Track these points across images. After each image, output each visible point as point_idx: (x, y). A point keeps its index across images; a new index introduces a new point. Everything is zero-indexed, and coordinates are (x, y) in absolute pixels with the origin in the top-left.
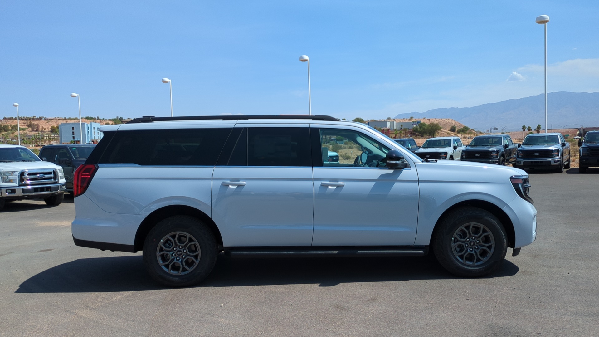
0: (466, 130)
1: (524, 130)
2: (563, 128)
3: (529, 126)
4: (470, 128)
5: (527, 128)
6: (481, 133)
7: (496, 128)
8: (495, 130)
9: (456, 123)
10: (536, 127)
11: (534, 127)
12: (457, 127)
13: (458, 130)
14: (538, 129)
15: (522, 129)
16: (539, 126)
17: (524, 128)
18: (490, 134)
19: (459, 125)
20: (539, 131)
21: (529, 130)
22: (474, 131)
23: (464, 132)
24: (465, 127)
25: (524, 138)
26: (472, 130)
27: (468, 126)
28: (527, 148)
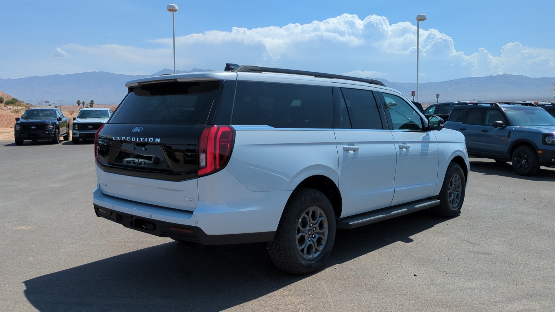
0: (15, 101)
1: (79, 105)
2: (112, 104)
3: (84, 101)
4: (20, 100)
5: (81, 103)
6: (32, 106)
7: (47, 101)
8: (46, 103)
9: (3, 94)
10: (90, 102)
11: (88, 102)
12: (5, 98)
13: (6, 102)
14: (92, 104)
15: (77, 103)
16: (92, 101)
17: (78, 103)
18: (42, 107)
19: (7, 96)
20: (92, 106)
21: (84, 105)
22: (24, 103)
23: (14, 104)
24: (14, 98)
25: (79, 110)
26: (21, 102)
27: (17, 98)
28: (81, 121)
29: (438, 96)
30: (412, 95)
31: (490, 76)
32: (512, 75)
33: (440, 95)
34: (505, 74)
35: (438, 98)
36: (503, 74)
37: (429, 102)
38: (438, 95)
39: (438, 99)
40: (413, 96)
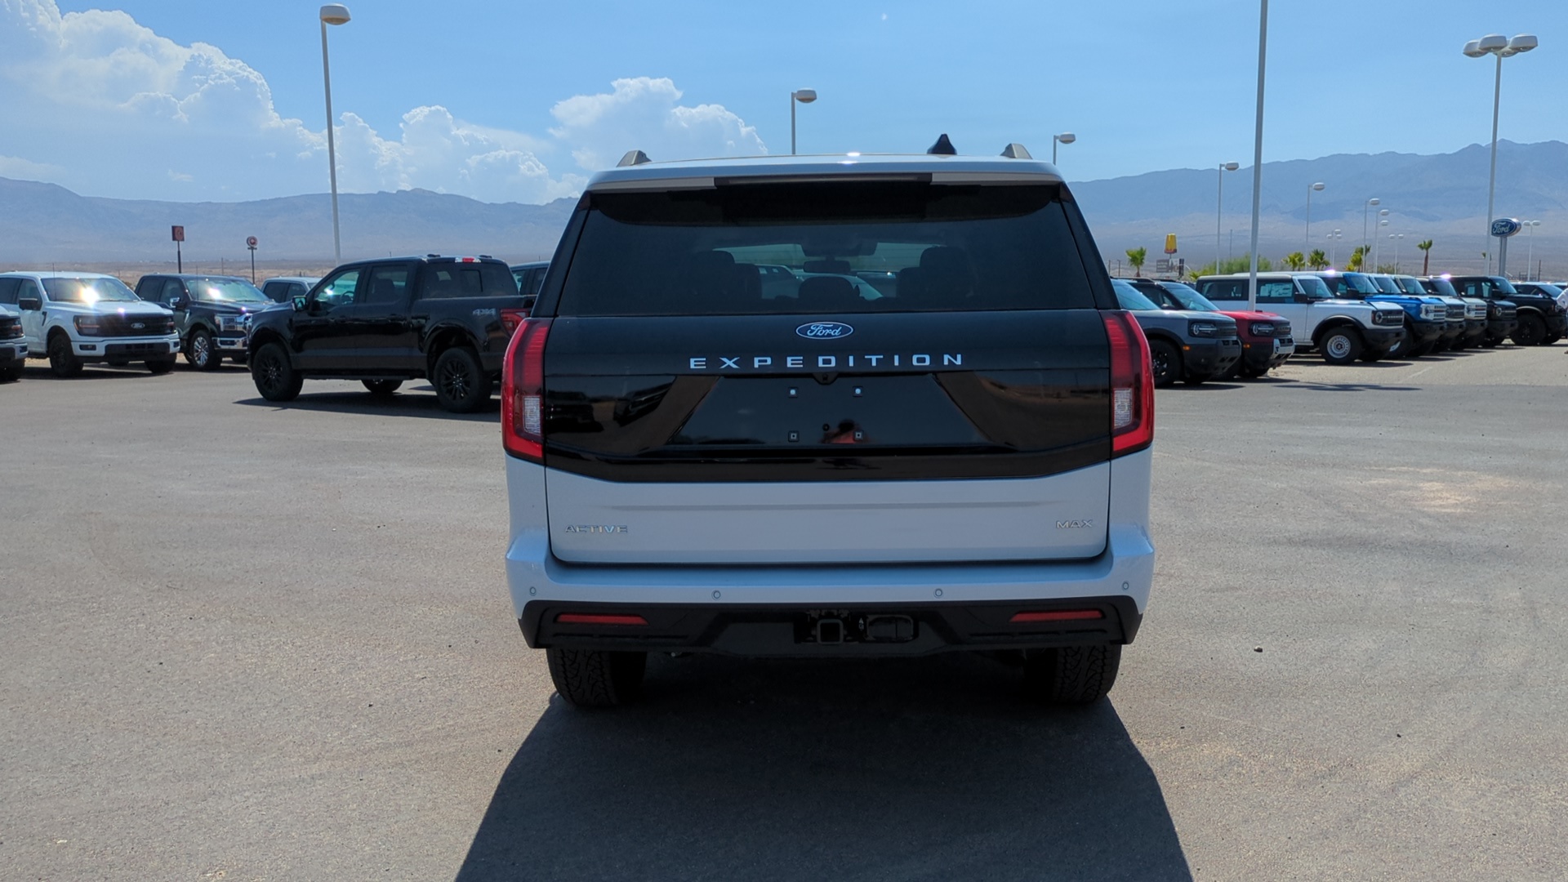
29: (254, 243)
30: (174, 239)
31: (380, 192)
32: (435, 193)
33: (259, 242)
34: (418, 189)
35: (252, 248)
36: (412, 190)
37: (222, 259)
38: (253, 241)
39: (254, 251)
40: (176, 242)
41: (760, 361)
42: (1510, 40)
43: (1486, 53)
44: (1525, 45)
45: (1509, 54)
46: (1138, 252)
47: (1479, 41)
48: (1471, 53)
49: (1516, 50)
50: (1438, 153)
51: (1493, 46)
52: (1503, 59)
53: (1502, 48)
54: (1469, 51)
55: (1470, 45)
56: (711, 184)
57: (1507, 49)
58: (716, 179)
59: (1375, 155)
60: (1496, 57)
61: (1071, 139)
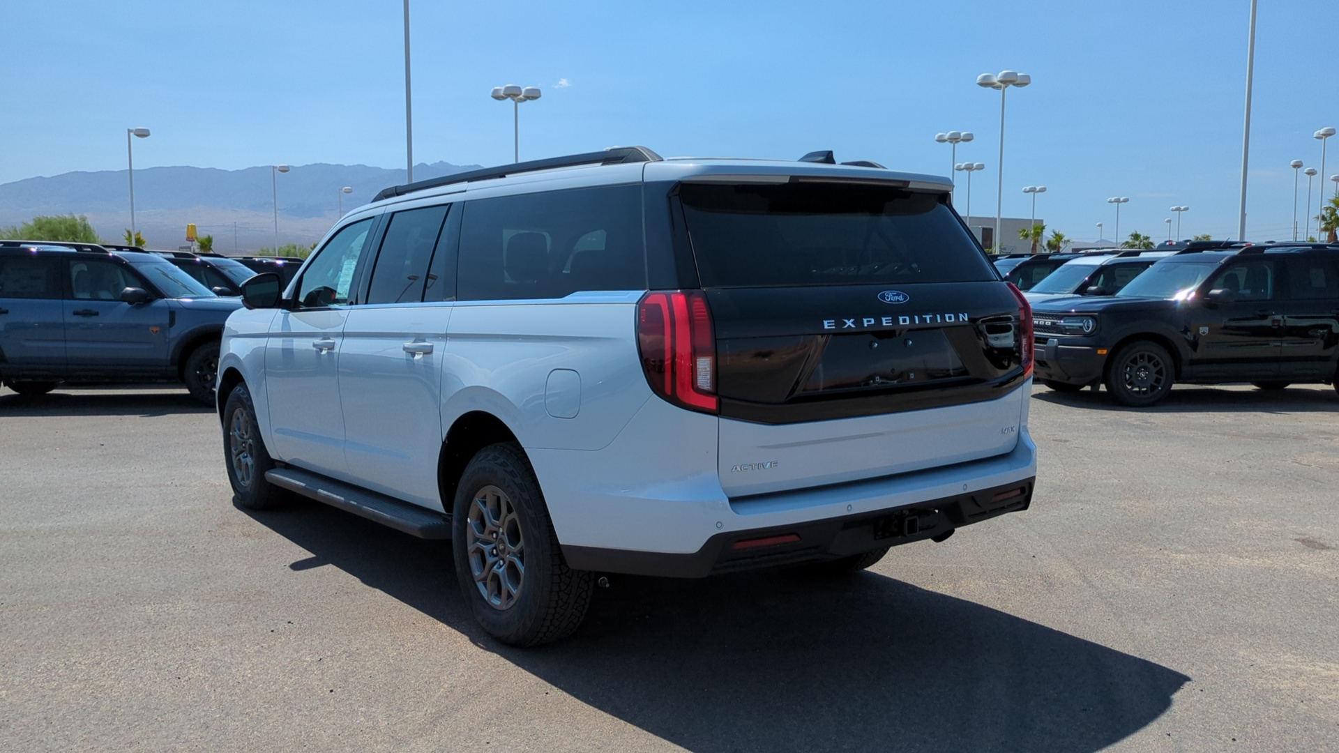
41: (868, 321)
42: (523, 90)
43: (506, 98)
44: (533, 95)
45: (522, 100)
46: (206, 239)
47: (503, 88)
48: (497, 97)
49: (527, 98)
50: (396, 168)
51: (512, 94)
52: (519, 104)
53: (518, 95)
54: (496, 95)
55: (496, 91)
56: (786, 180)
57: (521, 96)
58: (791, 177)
59: (349, 166)
60: (514, 102)
61: (145, 134)
